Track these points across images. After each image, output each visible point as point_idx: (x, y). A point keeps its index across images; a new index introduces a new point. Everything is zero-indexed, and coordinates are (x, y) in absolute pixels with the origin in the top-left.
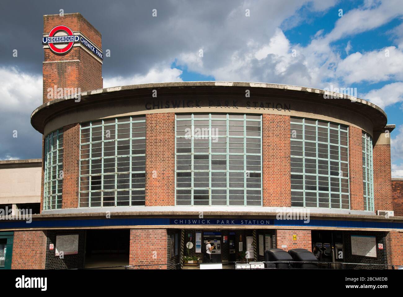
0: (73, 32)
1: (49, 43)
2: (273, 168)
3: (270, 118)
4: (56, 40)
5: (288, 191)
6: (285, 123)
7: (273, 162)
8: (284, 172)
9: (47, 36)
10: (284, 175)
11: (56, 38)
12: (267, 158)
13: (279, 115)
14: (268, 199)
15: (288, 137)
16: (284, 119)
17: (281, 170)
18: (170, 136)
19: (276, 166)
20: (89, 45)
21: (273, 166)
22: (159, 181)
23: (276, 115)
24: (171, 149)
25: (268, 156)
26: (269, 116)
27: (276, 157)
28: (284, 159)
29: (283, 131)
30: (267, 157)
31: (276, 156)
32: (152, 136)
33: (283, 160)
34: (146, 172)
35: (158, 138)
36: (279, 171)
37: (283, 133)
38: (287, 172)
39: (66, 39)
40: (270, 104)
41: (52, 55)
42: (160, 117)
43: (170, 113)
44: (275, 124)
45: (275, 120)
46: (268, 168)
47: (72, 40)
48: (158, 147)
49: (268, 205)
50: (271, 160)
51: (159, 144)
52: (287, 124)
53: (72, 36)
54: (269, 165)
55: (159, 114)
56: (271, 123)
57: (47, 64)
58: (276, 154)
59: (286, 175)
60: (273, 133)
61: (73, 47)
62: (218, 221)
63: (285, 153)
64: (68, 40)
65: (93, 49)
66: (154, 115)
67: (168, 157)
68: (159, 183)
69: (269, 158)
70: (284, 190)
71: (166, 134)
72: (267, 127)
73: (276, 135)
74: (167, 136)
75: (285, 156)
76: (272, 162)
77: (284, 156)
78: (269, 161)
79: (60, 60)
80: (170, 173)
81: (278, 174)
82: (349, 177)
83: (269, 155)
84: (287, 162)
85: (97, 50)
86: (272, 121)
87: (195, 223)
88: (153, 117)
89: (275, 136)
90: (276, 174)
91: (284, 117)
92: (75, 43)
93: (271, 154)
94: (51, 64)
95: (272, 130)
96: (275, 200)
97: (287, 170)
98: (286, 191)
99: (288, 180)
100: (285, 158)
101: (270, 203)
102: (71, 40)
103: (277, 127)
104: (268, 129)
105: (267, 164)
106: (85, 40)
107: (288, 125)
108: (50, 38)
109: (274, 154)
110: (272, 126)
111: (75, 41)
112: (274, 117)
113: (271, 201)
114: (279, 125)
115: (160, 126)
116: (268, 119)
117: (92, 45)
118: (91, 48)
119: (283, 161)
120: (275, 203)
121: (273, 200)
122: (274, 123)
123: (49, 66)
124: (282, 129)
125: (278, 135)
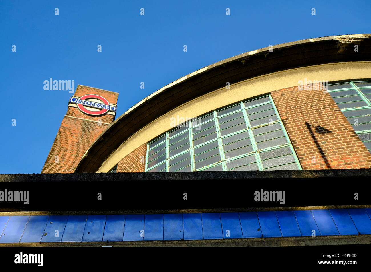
0: (110, 103)
1: (78, 104)
4: (88, 103)
9: (78, 98)
11: (88, 102)
39: (100, 106)
47: (107, 108)
57: (70, 119)
64: (102, 107)
94: (76, 119)
102: (105, 108)
123: (73, 120)
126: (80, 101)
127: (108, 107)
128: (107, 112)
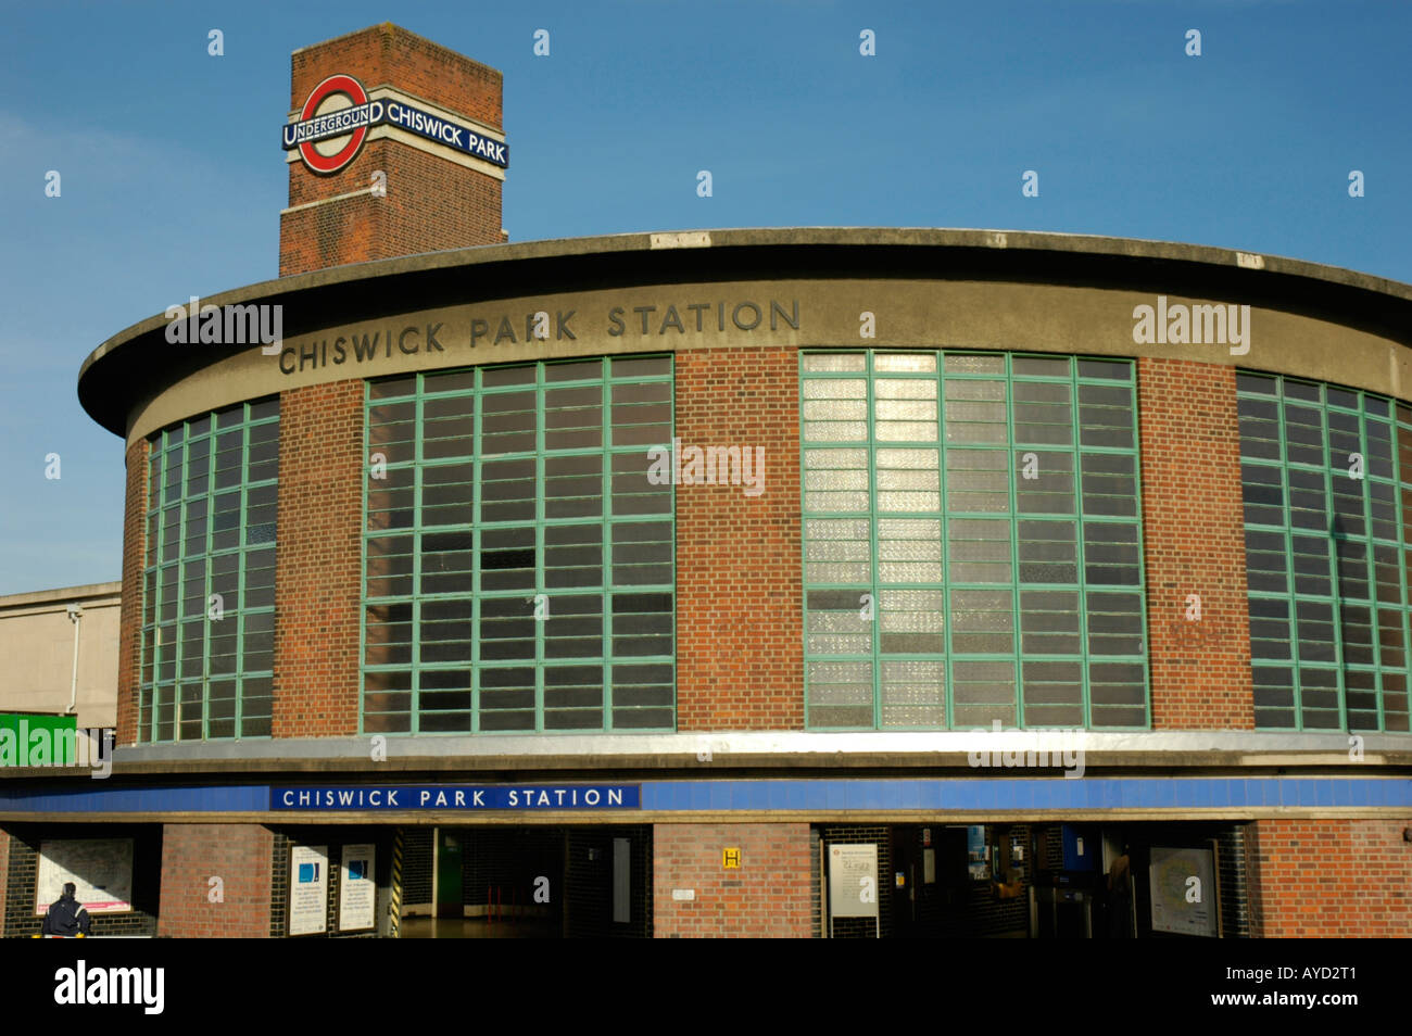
0: (368, 90)
1: (302, 142)
2: (719, 569)
3: (706, 364)
4: (319, 129)
5: (791, 660)
6: (775, 381)
7: (720, 543)
8: (770, 581)
9: (296, 118)
10: (771, 594)
11: (320, 121)
12: (695, 530)
13: (746, 349)
14: (697, 701)
15: (789, 434)
16: (771, 362)
17: (757, 574)
18: (345, 466)
19: (735, 562)
20: (430, 127)
21: (722, 562)
22: (309, 643)
23: (734, 350)
24: (347, 519)
25: (696, 521)
26: (701, 355)
27: (735, 523)
28: (769, 528)
29: (767, 412)
30: (693, 523)
31: (735, 516)
32: (295, 473)
33: (766, 535)
34: (277, 609)
35: (312, 476)
36: (749, 581)
37: (765, 419)
38: (783, 581)
39: (347, 120)
40: (707, 307)
41: (309, 180)
42: (317, 399)
43: (347, 381)
44: (727, 388)
45: (729, 369)
46: (696, 569)
47: (364, 119)
48: (312, 511)
49: (698, 724)
50: (710, 536)
51: (314, 501)
52: (783, 384)
53: (362, 107)
54: (700, 556)
55: (315, 389)
56: (712, 382)
57: (292, 217)
58: (732, 510)
59: (782, 594)
60: (722, 426)
61: (364, 143)
62: (425, 796)
63: (776, 503)
64: (351, 122)
65: (455, 134)
66: (301, 392)
67: (338, 550)
68: (312, 649)
69: (702, 530)
70: (773, 660)
71: (334, 462)
72: (694, 402)
73: (733, 433)
74: (337, 467)
75: (775, 515)
76: (715, 543)
77: (768, 516)
78: (705, 543)
79: (330, 195)
80: (342, 611)
81: (741, 595)
82: (1143, 586)
83: (704, 517)
84: (782, 541)
85: (472, 136)
86: (717, 376)
87: (349, 802)
88: (297, 402)
89: (727, 436)
90: (736, 595)
91: (768, 353)
92: (371, 126)
93: (713, 511)
95: (713, 414)
96: (730, 700)
97: (785, 575)
98: (781, 660)
99: (790, 614)
100: (777, 522)
101: (705, 715)
102: (359, 121)
103: (740, 400)
104: (698, 408)
105: (696, 556)
106: (412, 109)
107: (787, 387)
108: (304, 124)
109: (725, 510)
110: (716, 397)
111: (372, 120)
112: (725, 359)
113: (712, 708)
114: (746, 388)
115: (316, 434)
116: (698, 371)
117: (445, 122)
118: (442, 134)
119: (765, 539)
120: (730, 714)
121: (720, 701)
122: (723, 382)
123: (297, 222)
124: (764, 406)
125: (743, 432)
126: (301, 128)
127: (364, 110)
128: (367, 135)
